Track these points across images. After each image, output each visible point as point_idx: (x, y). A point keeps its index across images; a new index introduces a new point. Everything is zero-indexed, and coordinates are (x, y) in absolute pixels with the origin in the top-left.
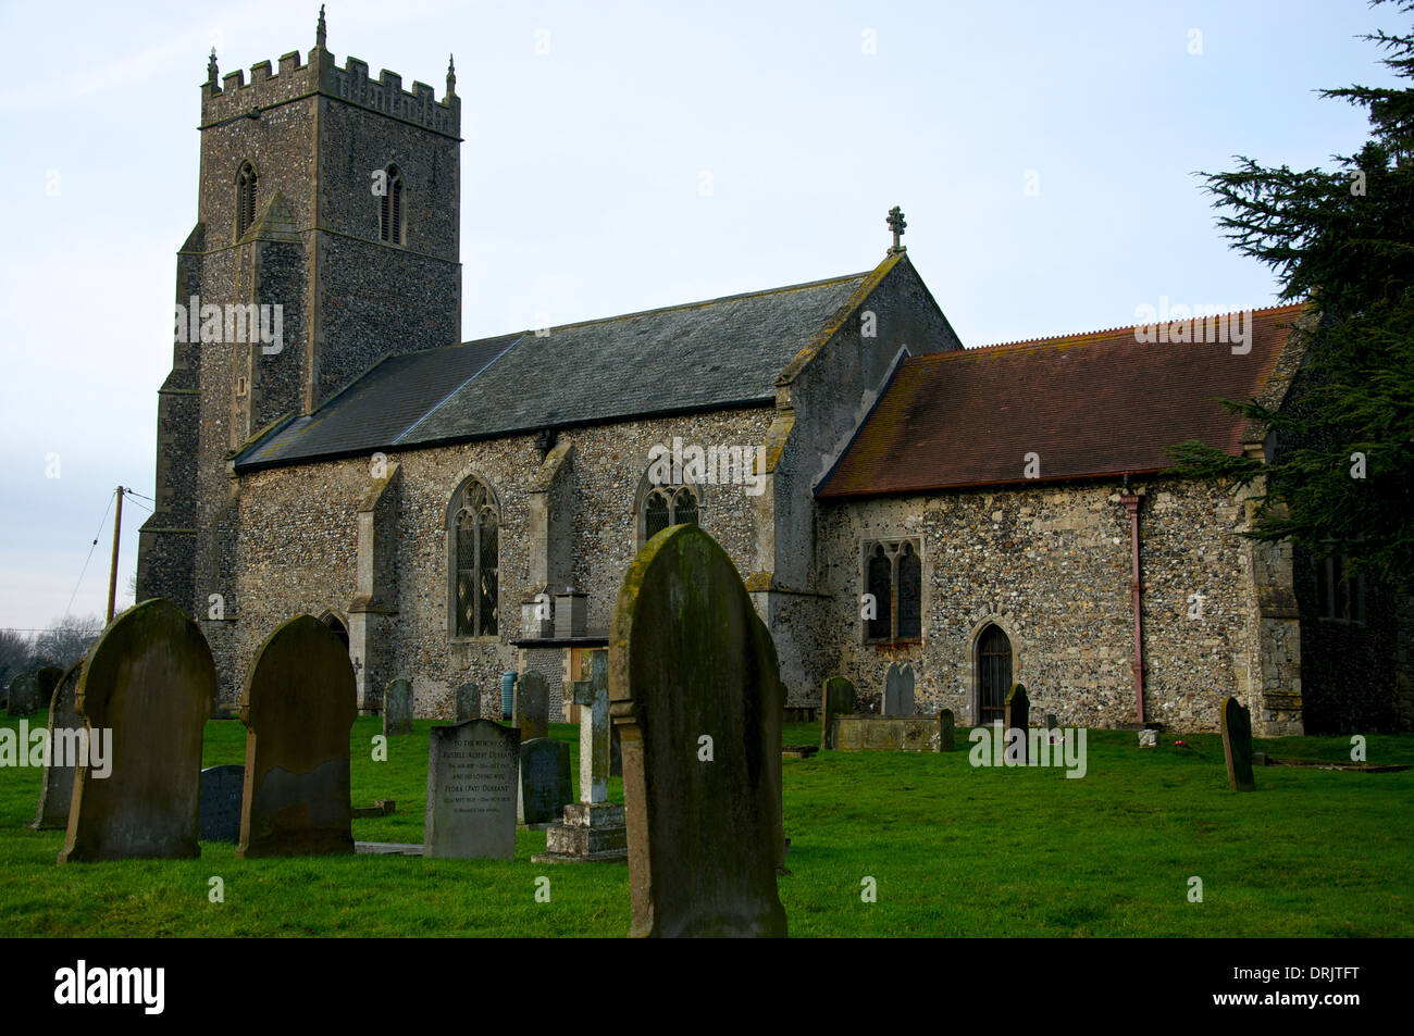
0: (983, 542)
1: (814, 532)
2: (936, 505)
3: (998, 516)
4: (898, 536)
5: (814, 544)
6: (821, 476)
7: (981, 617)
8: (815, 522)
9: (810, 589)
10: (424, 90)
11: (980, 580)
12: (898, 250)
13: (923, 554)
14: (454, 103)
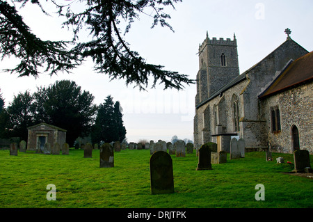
0: (290, 103)
1: (259, 106)
2: (281, 95)
3: (292, 96)
4: (275, 104)
5: (259, 109)
6: (260, 93)
7: (291, 123)
8: (259, 104)
9: (258, 120)
10: (228, 40)
11: (290, 113)
12: (289, 38)
13: (280, 109)
14: (235, 40)
